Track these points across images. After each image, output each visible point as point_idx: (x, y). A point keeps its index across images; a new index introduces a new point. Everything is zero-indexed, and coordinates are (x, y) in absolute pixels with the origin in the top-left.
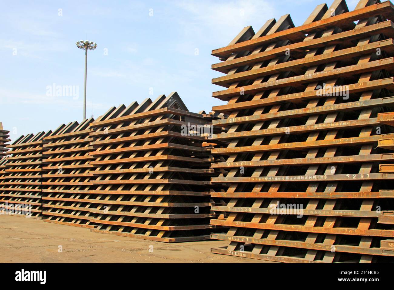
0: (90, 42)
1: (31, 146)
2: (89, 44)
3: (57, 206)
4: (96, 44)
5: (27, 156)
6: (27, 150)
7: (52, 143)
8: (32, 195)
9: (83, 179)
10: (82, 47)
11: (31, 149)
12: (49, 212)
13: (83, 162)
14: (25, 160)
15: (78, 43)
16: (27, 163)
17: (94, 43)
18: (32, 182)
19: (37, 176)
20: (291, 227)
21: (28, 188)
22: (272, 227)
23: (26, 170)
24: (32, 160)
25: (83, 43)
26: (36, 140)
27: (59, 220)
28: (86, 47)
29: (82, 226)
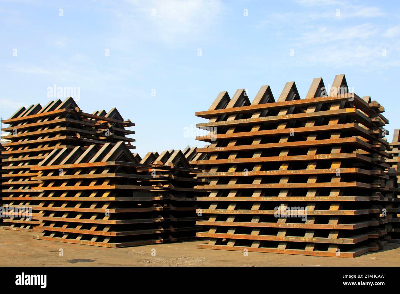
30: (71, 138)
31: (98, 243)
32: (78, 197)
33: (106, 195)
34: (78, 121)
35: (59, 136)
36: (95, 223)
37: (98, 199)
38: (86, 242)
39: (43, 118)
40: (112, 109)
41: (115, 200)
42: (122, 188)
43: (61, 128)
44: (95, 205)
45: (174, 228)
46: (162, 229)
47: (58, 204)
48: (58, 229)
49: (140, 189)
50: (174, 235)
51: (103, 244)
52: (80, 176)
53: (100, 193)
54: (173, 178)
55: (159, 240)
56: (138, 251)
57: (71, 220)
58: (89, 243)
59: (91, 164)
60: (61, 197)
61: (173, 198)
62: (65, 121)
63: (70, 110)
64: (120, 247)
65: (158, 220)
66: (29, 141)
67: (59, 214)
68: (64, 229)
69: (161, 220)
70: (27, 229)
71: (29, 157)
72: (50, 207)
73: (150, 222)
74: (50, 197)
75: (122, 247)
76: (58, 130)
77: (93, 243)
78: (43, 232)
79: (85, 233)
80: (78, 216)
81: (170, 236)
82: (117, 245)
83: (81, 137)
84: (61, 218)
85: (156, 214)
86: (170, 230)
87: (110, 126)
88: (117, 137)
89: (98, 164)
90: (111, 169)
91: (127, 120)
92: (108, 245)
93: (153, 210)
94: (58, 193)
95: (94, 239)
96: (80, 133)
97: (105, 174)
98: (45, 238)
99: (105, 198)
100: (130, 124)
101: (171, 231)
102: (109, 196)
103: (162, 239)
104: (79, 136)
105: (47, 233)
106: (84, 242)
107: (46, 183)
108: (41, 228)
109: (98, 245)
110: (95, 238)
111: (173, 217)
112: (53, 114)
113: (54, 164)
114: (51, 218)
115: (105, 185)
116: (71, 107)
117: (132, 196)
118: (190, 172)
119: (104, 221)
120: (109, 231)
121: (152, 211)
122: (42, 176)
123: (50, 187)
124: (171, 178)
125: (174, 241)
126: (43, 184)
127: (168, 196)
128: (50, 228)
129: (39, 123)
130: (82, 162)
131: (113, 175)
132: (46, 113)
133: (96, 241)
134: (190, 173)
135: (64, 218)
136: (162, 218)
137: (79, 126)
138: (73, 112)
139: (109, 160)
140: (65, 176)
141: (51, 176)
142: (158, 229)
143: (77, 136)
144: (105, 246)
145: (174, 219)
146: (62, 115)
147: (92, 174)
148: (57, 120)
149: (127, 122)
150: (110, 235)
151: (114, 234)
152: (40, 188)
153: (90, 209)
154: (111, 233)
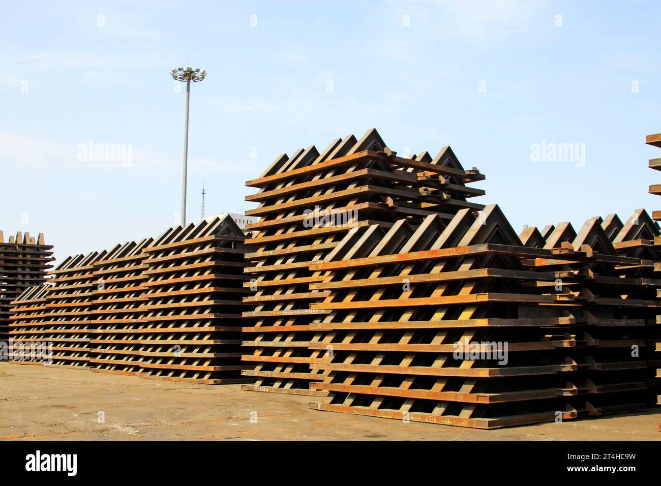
0: (194, 69)
1: (79, 272)
2: (193, 72)
3: (107, 350)
4: (204, 72)
5: (74, 286)
6: (75, 277)
7: (103, 270)
8: (78, 338)
9: (137, 315)
10: (180, 78)
11: (79, 276)
12: (98, 360)
13: (138, 293)
14: (71, 291)
15: (174, 71)
16: (74, 294)
17: (201, 71)
18: (79, 320)
19: (85, 312)
20: (300, 359)
21: (74, 329)
22: (287, 360)
23: (73, 304)
24: (80, 291)
25: (182, 72)
26: (85, 264)
27: (110, 369)
28: (187, 77)
29: (134, 374)
30: (376, 206)
31: (450, 419)
32: (407, 321)
33: (466, 315)
34: (385, 172)
35: (355, 204)
36: (442, 375)
37: (450, 324)
38: (422, 417)
39: (323, 172)
40: (442, 150)
41: (488, 325)
42: (499, 300)
43: (359, 188)
44: (442, 338)
45: (596, 384)
46: (575, 388)
47: (363, 336)
48: (362, 389)
49: (531, 301)
50: (596, 400)
51: (460, 420)
52: (412, 278)
53: (453, 311)
54: (593, 277)
55: (569, 413)
56: (541, 436)
57: (391, 369)
58: (429, 418)
59: (435, 251)
60: (370, 321)
61: (592, 320)
62: (367, 173)
63: (374, 152)
64: (496, 427)
65: (567, 368)
66: (297, 216)
67: (364, 357)
68: (374, 388)
69: (573, 367)
70: (286, 390)
71: (296, 248)
72: (346, 344)
73: (551, 373)
74: (348, 323)
75: (499, 427)
76: (353, 193)
77: (438, 418)
78: (329, 396)
79: (420, 398)
80: (404, 360)
81: (588, 403)
82: (490, 424)
83: (394, 204)
84: (369, 366)
85: (561, 355)
86: (588, 391)
87: (443, 180)
88: (455, 202)
89: (451, 252)
90: (477, 261)
91: (472, 169)
92: (472, 422)
93: (557, 346)
94: (363, 315)
95: (438, 411)
96: (392, 196)
97: (465, 271)
98: (333, 408)
99: (465, 322)
100: (476, 176)
101: (590, 392)
102: (473, 317)
103: (574, 411)
104: (390, 202)
105: (339, 398)
106: (418, 416)
107: (339, 295)
108: (325, 386)
109: (448, 422)
110: (440, 407)
111: (594, 362)
112: (343, 163)
113: (356, 256)
114: (348, 365)
115: (465, 295)
116: (375, 147)
117: (515, 316)
118: (615, 264)
119: (462, 370)
120: (473, 391)
121: (553, 348)
122: (332, 280)
123: (348, 302)
124: (588, 278)
125: (597, 414)
126: (332, 298)
127: (582, 317)
128: (344, 387)
129: (316, 181)
130: (414, 249)
131: (483, 273)
132: (329, 162)
133: (444, 414)
134: (616, 268)
135: (375, 365)
136: (575, 364)
137: (388, 183)
138: (379, 157)
139: (473, 242)
140: (379, 279)
141: (352, 279)
142: (565, 388)
143: (387, 203)
144: (464, 424)
145: (596, 366)
146: (359, 164)
147: (436, 273)
148: (350, 173)
149: (472, 173)
150: (475, 401)
151: (484, 398)
152: (327, 304)
153: (432, 346)
154: (478, 396)
